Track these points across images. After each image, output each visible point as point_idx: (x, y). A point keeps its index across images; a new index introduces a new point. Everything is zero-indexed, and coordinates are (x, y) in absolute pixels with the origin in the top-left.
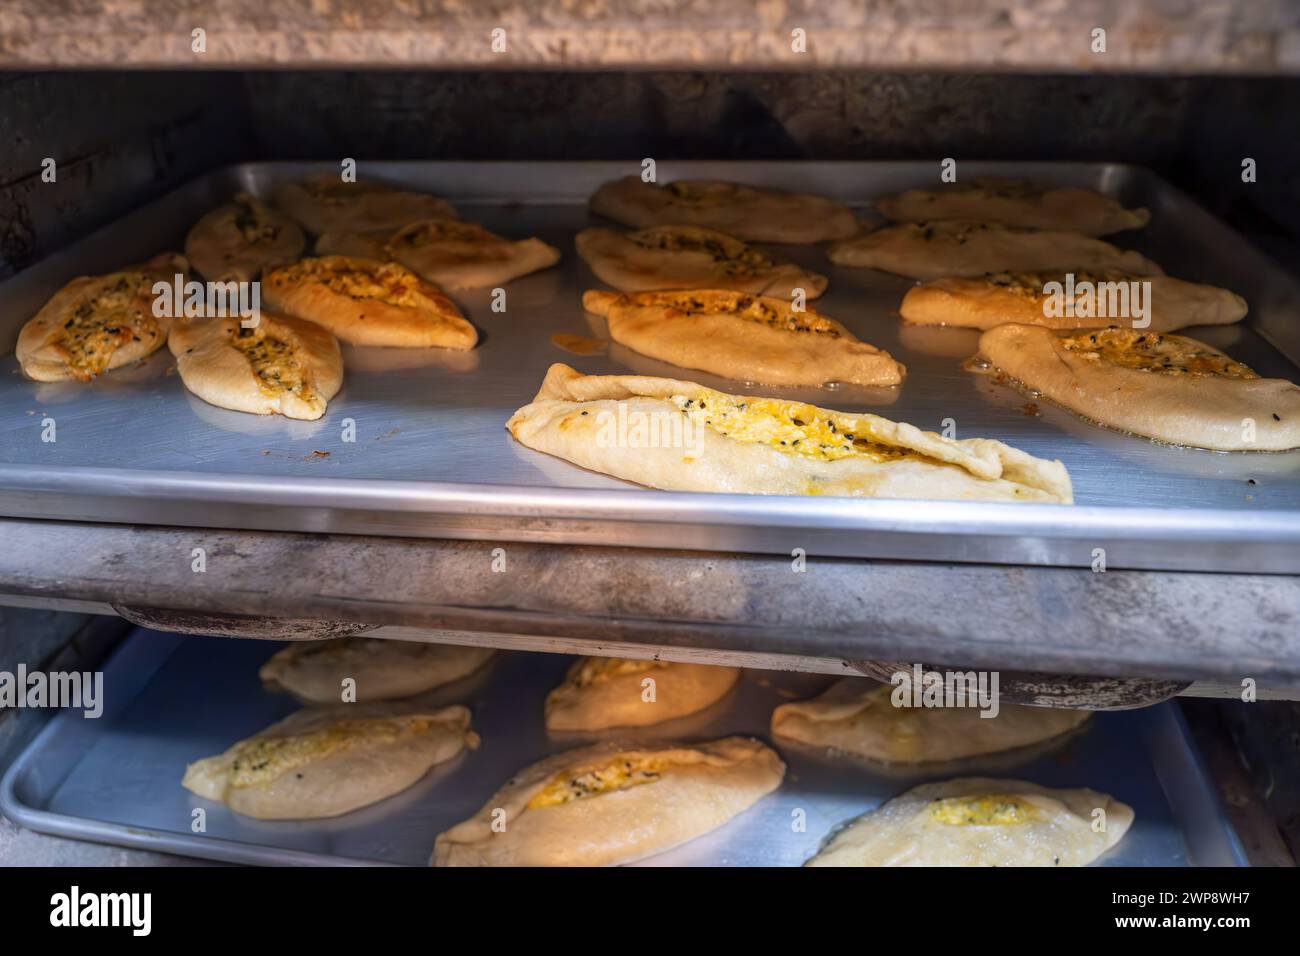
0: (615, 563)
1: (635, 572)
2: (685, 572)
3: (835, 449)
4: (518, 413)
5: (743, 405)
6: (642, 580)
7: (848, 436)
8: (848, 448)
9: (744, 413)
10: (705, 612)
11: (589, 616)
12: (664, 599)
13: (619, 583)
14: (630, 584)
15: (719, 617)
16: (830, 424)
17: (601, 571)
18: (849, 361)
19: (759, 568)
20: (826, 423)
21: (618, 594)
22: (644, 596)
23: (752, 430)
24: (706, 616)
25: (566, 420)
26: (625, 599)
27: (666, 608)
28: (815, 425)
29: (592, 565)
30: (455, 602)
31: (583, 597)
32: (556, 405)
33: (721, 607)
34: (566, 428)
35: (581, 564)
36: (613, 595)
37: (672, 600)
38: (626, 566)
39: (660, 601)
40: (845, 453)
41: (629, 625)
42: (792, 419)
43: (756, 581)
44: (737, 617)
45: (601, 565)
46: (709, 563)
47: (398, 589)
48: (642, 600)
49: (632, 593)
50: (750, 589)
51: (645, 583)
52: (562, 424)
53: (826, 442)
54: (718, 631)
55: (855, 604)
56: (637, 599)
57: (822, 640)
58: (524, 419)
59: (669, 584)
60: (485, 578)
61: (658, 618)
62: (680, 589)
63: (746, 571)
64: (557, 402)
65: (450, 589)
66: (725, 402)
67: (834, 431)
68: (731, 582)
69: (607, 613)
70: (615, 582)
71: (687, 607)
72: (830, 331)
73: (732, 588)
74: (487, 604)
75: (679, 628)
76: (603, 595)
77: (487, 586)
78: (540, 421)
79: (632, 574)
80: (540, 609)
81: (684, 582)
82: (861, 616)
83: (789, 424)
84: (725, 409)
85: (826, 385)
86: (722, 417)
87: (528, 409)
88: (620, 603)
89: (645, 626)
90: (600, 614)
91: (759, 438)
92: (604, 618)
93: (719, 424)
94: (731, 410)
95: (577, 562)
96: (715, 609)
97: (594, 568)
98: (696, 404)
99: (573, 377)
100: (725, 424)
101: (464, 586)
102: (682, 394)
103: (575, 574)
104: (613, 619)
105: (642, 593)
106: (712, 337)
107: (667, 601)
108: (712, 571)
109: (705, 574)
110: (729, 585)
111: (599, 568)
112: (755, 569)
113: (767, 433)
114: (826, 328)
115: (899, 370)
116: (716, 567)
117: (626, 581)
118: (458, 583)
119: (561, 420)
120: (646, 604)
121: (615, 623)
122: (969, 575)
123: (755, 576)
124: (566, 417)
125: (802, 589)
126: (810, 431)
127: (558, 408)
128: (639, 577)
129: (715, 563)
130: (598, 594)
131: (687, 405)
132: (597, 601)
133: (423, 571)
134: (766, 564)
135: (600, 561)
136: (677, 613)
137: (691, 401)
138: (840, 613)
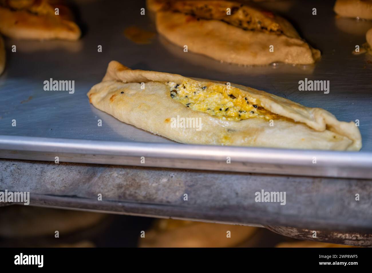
0: (128, 174)
1: (136, 179)
2: (160, 178)
3: (246, 113)
4: (93, 88)
5: (205, 87)
6: (138, 183)
7: (254, 106)
8: (253, 112)
9: (205, 91)
10: (162, 199)
11: (109, 201)
12: (145, 193)
13: (127, 185)
14: (132, 185)
15: (168, 202)
16: (246, 99)
17: (119, 178)
18: (285, 50)
19: (196, 177)
20: (244, 98)
21: (125, 190)
22: (137, 191)
23: (207, 102)
24: (161, 201)
25: (113, 96)
26: (128, 192)
27: (145, 197)
28: (240, 99)
29: (117, 175)
30: (50, 193)
31: (108, 191)
32: (112, 84)
33: (170, 197)
34: (112, 101)
35: (111, 174)
36: (122, 190)
37: (149, 193)
38: (132, 175)
39: (143, 193)
40: (251, 115)
41: (126, 205)
42: (229, 95)
43: (192, 183)
44: (176, 202)
45: (120, 175)
46: (173, 174)
47: (25, 186)
48: (135, 193)
49: (131, 189)
50: (187, 187)
51: (139, 184)
52: (111, 98)
53: (243, 109)
54: (165, 209)
55: (234, 195)
56: (133, 193)
57: (211, 213)
58: (96, 92)
59: (150, 184)
60: (65, 181)
61: (139, 202)
62: (154, 188)
63: (188, 178)
64: (112, 82)
65: (49, 187)
66: (195, 85)
67: (248, 103)
68: (180, 184)
69: (117, 199)
70: (125, 183)
71: (155, 197)
72: (278, 30)
73: (179, 187)
74: (65, 194)
75: (149, 207)
76: (118, 190)
77: (65, 185)
78: (102, 94)
79: (134, 180)
80: (87, 197)
81: (157, 184)
82: (233, 202)
83: (227, 98)
84: (195, 89)
85: (271, 64)
86: (194, 94)
87: (98, 86)
88: (124, 194)
89: (133, 205)
90: (114, 200)
91: (209, 107)
92: (115, 201)
93: (191, 98)
94: (198, 90)
95: (109, 173)
96: (167, 198)
97: (117, 177)
98: (181, 86)
99: (120, 70)
100: (194, 98)
101: (55, 185)
102: (173, 81)
103: (107, 180)
104: (119, 202)
105: (136, 189)
106: (210, 35)
107: (146, 194)
108: (173, 178)
109: (169, 180)
110: (178, 185)
111: (120, 176)
112: (194, 177)
113: (214, 104)
114: (275, 29)
115: (313, 55)
116: (176, 176)
117: (130, 183)
118: (53, 183)
119: (111, 96)
120: (136, 195)
121: (120, 204)
122: (295, 182)
123: (192, 181)
124: (114, 94)
125: (212, 188)
126: (237, 102)
127: (112, 87)
128: (137, 181)
129: (176, 174)
130: (116, 189)
131: (176, 87)
132: (114, 193)
133: (37, 177)
134: (200, 175)
135: (121, 173)
136: (149, 199)
137: (178, 85)
138: (225, 200)
